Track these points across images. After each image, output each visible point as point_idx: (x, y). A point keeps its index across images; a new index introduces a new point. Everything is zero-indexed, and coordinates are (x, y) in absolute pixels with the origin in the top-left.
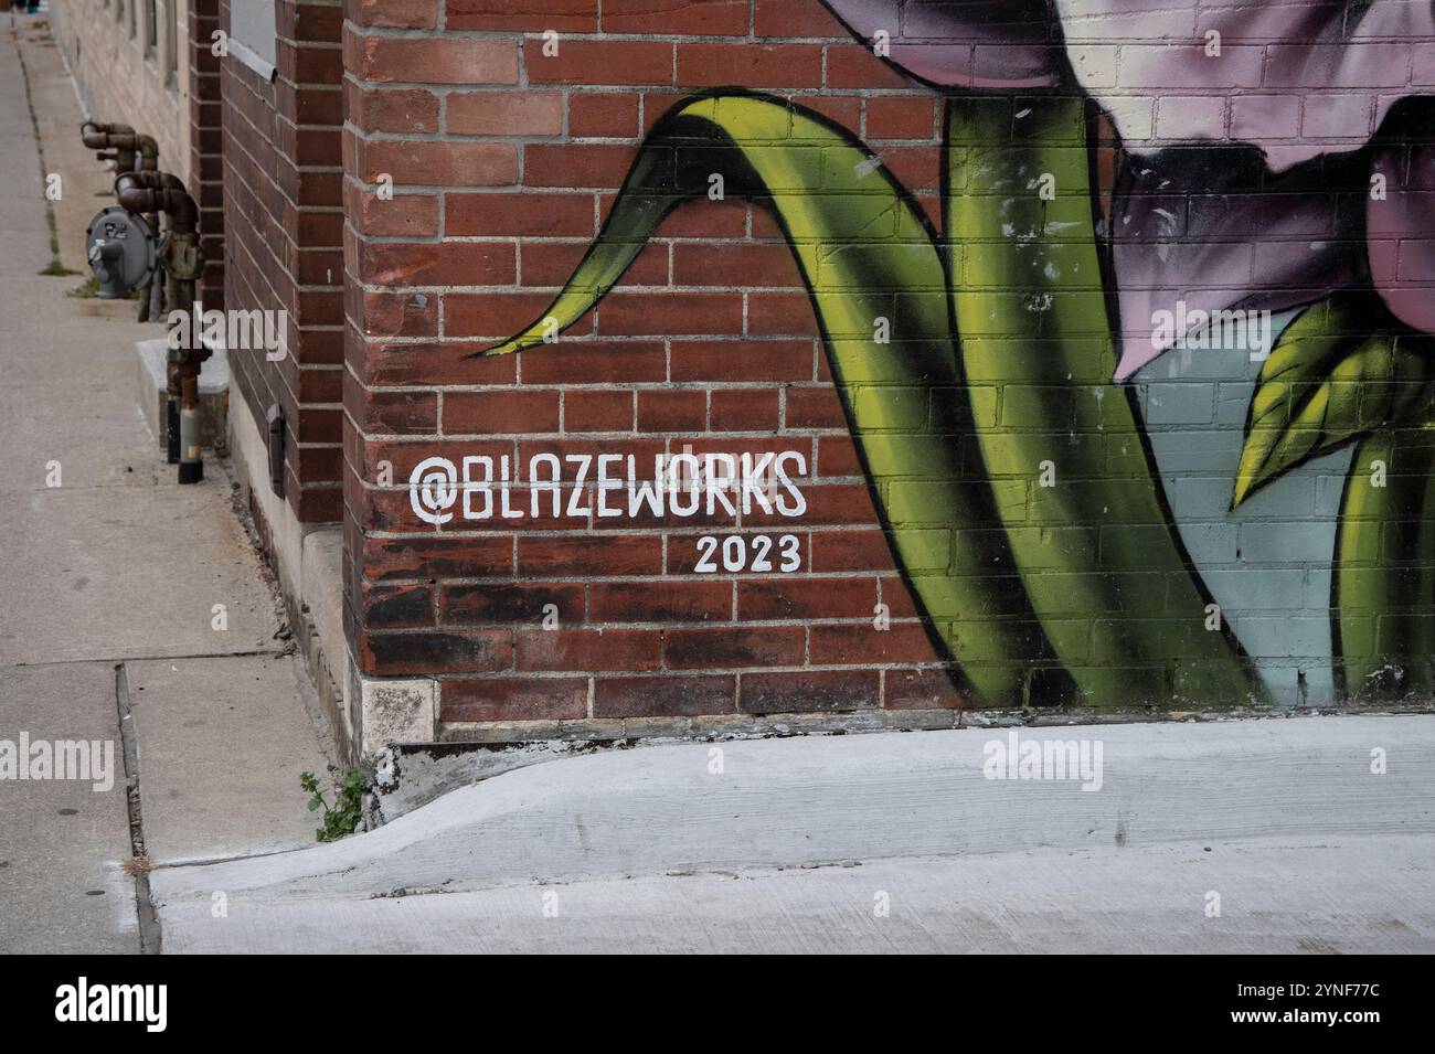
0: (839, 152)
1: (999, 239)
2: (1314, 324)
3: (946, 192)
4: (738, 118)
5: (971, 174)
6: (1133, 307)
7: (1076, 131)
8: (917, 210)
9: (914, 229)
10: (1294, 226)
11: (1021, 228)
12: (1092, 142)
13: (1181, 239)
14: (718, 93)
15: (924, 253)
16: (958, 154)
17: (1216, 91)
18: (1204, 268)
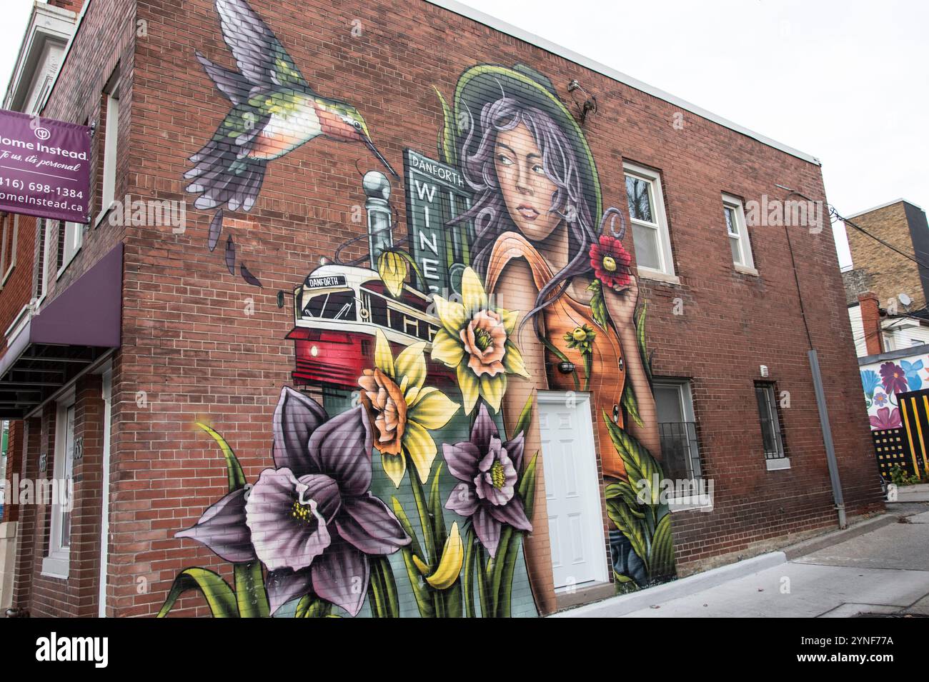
0: (214, 577)
1: (246, 590)
2: (305, 599)
3: (235, 582)
4: (194, 573)
5: (240, 578)
6: (272, 601)
7: (259, 568)
8: (230, 587)
9: (230, 591)
10: (300, 581)
11: (250, 588)
12: (262, 569)
13: (280, 586)
14: (190, 568)
15: (233, 595)
16: (237, 574)
17: (283, 557)
18: (284, 592)
